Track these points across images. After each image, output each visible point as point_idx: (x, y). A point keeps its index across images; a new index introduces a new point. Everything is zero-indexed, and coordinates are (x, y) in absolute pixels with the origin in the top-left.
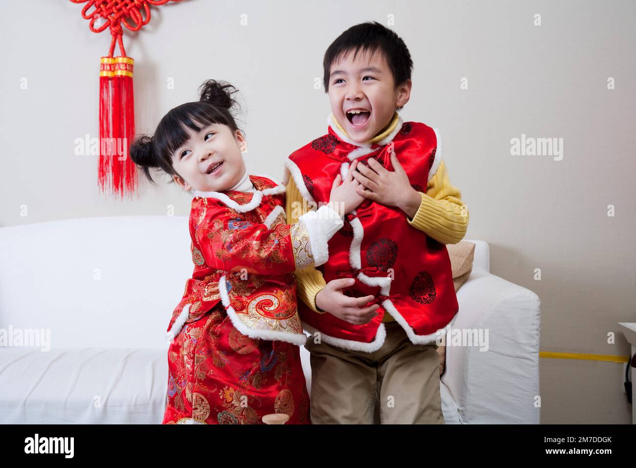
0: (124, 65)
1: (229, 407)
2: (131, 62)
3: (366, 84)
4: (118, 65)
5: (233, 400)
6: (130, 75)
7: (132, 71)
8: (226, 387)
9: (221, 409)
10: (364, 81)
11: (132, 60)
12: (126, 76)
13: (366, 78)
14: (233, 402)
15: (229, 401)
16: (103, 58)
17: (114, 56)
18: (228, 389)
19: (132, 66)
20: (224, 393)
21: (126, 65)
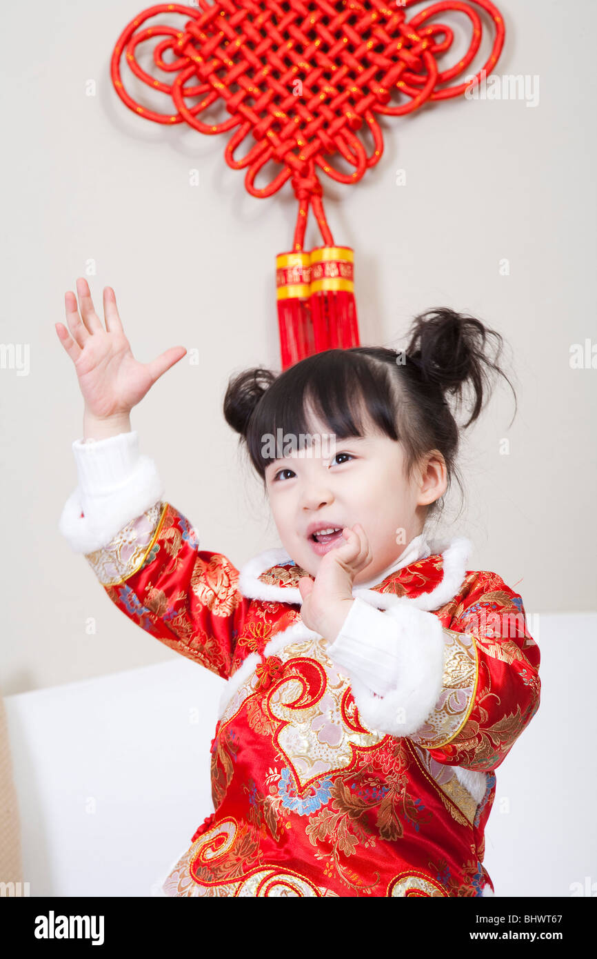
0: (334, 266)
2: (349, 257)
4: (320, 268)
6: (349, 287)
7: (350, 278)
11: (349, 252)
12: (339, 292)
16: (279, 255)
17: (307, 248)
19: (350, 265)
21: (338, 264)
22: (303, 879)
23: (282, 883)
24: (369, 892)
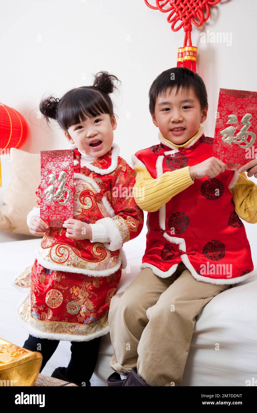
1: (76, 299)
2: (195, 50)
3: (185, 111)
5: (78, 294)
8: (74, 287)
9: (71, 300)
10: (183, 109)
13: (185, 107)
14: (78, 296)
15: (76, 295)
18: (76, 288)
20: (73, 290)
21: (189, 52)
22: (68, 246)
23: (61, 247)
24: (86, 249)
